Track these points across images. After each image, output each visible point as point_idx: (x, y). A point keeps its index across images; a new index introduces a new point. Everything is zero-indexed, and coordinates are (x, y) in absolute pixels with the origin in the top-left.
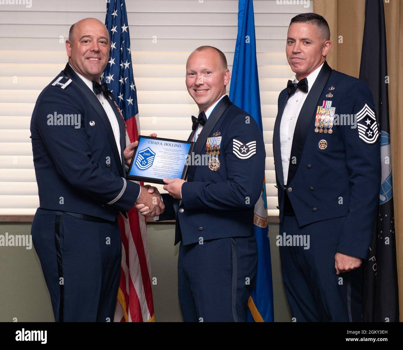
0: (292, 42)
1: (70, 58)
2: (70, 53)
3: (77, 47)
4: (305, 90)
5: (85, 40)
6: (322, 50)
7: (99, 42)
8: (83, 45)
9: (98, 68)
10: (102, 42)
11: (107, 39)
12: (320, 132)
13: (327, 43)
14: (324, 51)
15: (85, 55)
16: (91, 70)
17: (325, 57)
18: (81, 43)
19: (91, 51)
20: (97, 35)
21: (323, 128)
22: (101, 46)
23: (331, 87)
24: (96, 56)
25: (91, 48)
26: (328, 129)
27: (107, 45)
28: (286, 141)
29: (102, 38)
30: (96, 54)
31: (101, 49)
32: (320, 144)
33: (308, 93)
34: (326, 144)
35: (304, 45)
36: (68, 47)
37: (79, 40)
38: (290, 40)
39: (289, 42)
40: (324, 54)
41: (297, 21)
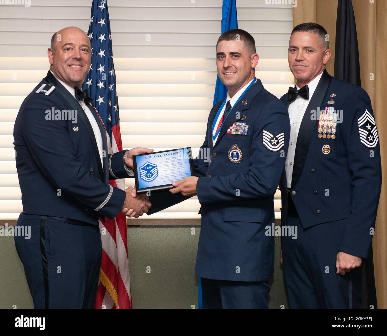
0: (294, 51)
1: (52, 65)
2: (52, 61)
3: (59, 54)
4: (306, 97)
5: (67, 48)
7: (81, 50)
8: (65, 53)
9: (80, 75)
10: (84, 50)
11: (88, 47)
14: (324, 59)
15: (67, 63)
16: (73, 77)
17: (325, 65)
18: (63, 51)
19: (73, 59)
20: (79, 43)
21: (327, 134)
22: (83, 54)
23: (332, 94)
24: (78, 63)
25: (73, 56)
27: (89, 53)
29: (84, 45)
30: (78, 61)
31: (82, 56)
32: (324, 149)
33: (309, 100)
34: (329, 149)
35: (307, 53)
36: (50, 55)
37: (61, 47)
38: (294, 48)
39: (291, 50)
40: (325, 62)
41: (300, 30)
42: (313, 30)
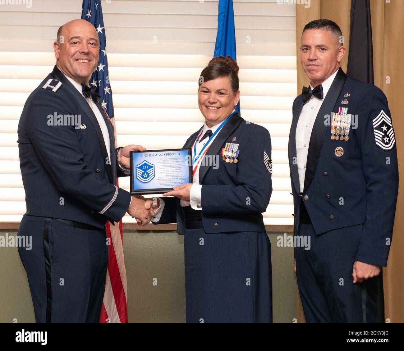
0: (307, 50)
1: (58, 60)
2: (59, 55)
3: (66, 49)
4: (320, 96)
5: (74, 42)
6: (337, 56)
7: (88, 44)
8: (72, 46)
9: (88, 70)
10: (92, 44)
11: (97, 41)
12: (336, 139)
13: (341, 49)
14: (338, 57)
15: (74, 57)
16: (81, 72)
17: (339, 63)
18: (70, 44)
19: (80, 53)
20: (87, 37)
21: (340, 135)
22: (91, 48)
23: (346, 94)
24: (85, 57)
25: (80, 50)
26: (344, 136)
27: (97, 47)
28: (302, 149)
29: (92, 39)
30: (85, 55)
31: (90, 50)
32: (336, 151)
33: (323, 100)
34: (342, 151)
35: (320, 51)
36: (56, 49)
37: (68, 41)
38: (305, 47)
39: (303, 50)
40: (339, 60)
41: (311, 28)
42: (325, 27)
